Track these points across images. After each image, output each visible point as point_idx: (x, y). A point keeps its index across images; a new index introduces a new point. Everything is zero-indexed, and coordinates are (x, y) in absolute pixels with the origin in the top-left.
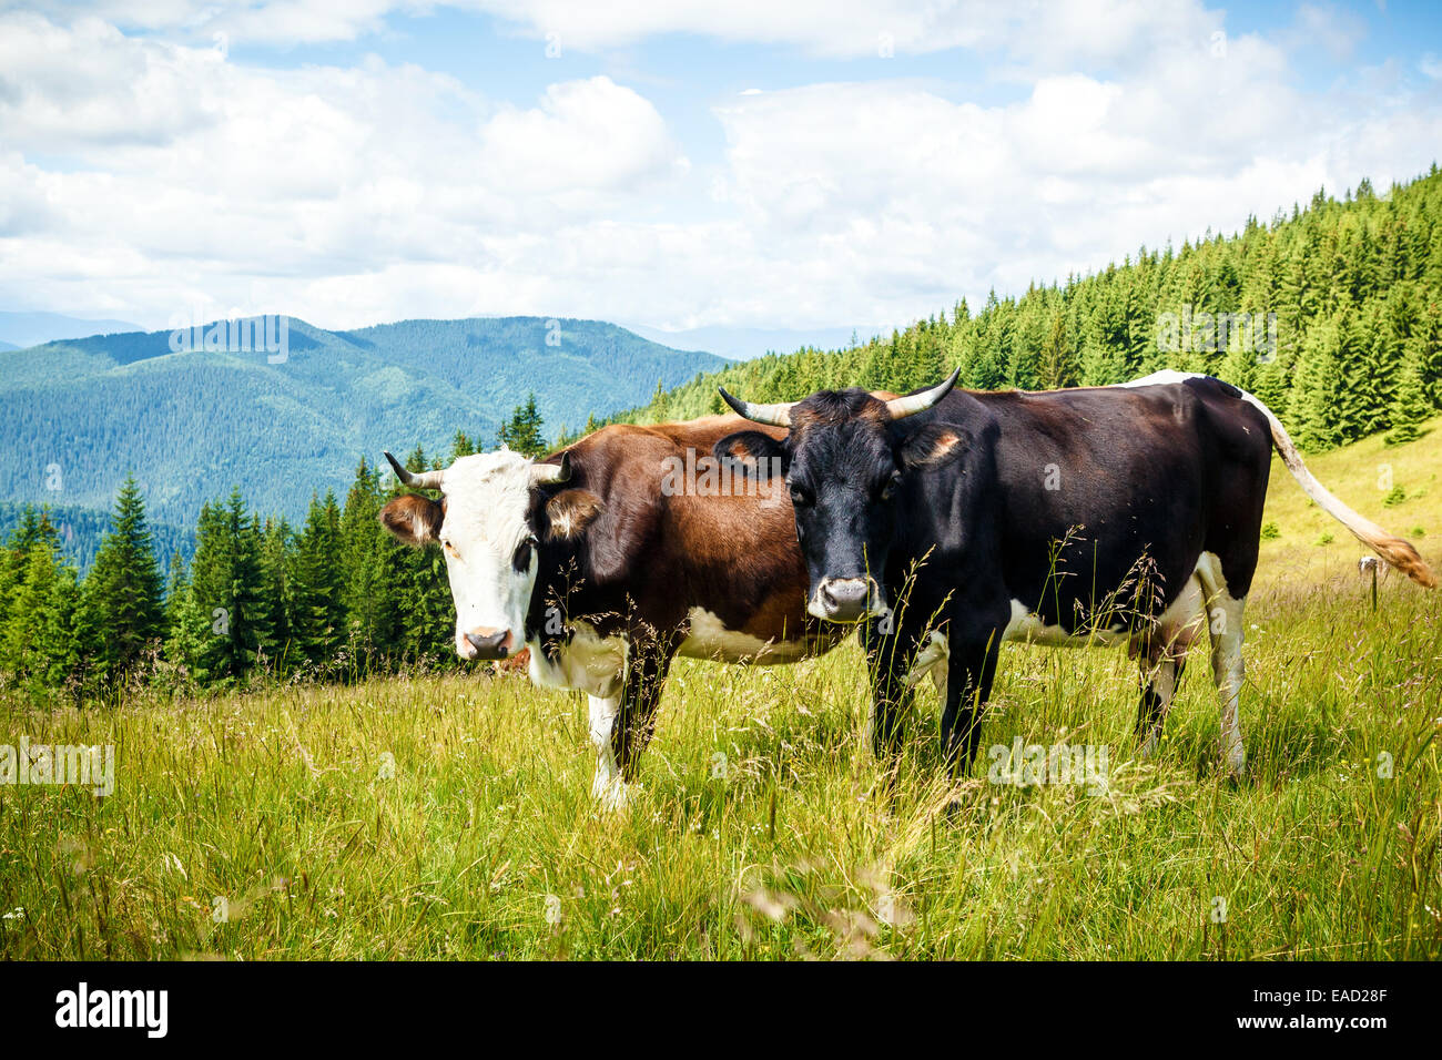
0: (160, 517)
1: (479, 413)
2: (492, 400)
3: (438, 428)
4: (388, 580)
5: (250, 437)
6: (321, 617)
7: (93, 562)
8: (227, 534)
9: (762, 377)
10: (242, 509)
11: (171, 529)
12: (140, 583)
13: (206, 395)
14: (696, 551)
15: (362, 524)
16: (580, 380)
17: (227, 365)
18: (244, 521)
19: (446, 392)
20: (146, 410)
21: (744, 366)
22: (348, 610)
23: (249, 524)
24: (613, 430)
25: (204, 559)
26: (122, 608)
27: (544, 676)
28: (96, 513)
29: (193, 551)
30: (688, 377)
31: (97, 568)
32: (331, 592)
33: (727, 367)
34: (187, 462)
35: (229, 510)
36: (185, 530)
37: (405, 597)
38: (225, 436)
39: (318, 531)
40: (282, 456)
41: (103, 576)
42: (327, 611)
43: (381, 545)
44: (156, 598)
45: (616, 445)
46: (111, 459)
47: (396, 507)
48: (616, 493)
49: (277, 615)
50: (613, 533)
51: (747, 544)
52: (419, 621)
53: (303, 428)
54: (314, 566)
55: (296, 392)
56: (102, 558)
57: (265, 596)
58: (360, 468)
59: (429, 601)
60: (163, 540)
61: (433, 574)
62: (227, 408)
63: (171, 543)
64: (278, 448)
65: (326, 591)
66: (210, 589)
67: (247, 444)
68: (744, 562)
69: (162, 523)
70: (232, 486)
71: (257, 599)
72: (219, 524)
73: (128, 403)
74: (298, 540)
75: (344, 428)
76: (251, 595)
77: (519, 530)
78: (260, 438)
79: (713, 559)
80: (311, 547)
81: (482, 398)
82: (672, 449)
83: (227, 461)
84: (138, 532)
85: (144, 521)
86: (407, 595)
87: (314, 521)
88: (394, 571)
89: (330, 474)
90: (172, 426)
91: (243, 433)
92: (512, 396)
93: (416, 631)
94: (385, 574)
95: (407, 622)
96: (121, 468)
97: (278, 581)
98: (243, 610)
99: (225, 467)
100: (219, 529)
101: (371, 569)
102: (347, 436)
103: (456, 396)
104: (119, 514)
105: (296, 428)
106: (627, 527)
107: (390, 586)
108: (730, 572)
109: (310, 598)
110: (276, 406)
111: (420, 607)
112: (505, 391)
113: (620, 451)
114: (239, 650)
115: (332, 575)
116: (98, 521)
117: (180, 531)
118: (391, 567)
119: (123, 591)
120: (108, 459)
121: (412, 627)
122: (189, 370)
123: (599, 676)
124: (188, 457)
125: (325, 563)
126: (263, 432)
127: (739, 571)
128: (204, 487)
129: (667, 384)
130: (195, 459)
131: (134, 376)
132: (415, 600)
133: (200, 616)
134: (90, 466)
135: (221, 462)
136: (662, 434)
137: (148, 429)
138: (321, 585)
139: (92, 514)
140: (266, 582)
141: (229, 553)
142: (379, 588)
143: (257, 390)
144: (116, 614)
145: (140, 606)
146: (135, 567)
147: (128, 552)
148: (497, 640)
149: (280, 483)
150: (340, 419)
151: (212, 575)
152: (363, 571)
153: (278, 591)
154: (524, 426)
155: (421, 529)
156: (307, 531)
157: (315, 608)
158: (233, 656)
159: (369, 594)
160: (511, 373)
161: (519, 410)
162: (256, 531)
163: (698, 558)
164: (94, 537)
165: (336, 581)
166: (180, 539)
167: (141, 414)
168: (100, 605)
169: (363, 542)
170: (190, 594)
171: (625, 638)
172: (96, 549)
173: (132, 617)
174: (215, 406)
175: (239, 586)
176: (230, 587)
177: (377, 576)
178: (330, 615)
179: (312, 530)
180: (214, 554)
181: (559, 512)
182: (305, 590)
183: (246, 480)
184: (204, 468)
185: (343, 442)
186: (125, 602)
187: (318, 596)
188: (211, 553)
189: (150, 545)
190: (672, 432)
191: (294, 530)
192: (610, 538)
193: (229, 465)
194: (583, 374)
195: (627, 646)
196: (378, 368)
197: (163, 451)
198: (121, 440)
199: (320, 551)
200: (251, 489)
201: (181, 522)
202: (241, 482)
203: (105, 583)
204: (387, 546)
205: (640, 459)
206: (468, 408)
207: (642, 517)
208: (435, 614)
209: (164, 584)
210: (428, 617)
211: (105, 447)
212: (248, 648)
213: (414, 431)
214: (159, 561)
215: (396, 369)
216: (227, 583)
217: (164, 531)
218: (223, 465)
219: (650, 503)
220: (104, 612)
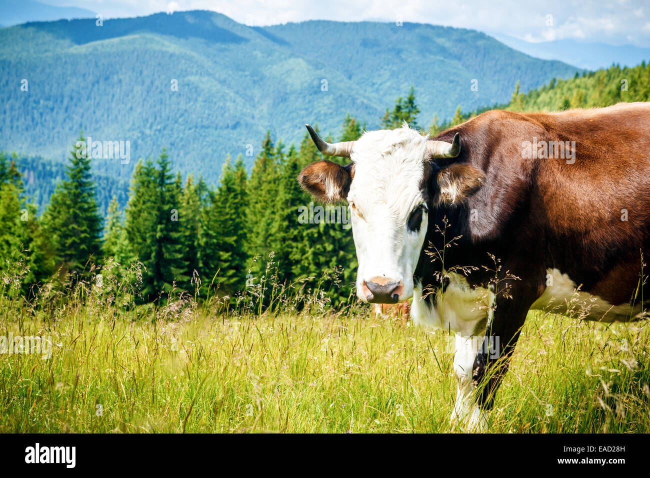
0: (103, 170)
1: (365, 101)
2: (377, 91)
3: (330, 111)
4: (282, 234)
5: (178, 109)
6: (226, 261)
7: (47, 202)
8: (155, 187)
9: (606, 85)
10: (168, 168)
11: (111, 180)
12: (84, 222)
13: (145, 73)
14: (557, 221)
15: (265, 187)
16: (452, 78)
17: (164, 49)
18: (169, 178)
19: (340, 81)
20: (98, 82)
21: (592, 74)
22: (248, 257)
23: (173, 180)
24: (495, 114)
25: (135, 206)
26: (69, 241)
27: (422, 317)
28: (53, 163)
29: (127, 198)
30: (544, 80)
31: (51, 208)
32: (236, 241)
33: (577, 75)
34: (127, 127)
35: (158, 168)
36: (122, 182)
37: (295, 250)
38: (158, 107)
39: (229, 190)
40: (203, 127)
41: (55, 214)
42: (231, 256)
43: (279, 205)
44: (96, 235)
45: (496, 127)
46: (67, 120)
47: (312, 171)
48: (494, 168)
49: (190, 257)
50: (489, 201)
51: (600, 220)
52: (305, 270)
53: (221, 104)
54: (222, 218)
55: (217, 75)
56: (56, 201)
57: (183, 240)
58: (266, 140)
59: (315, 254)
60: (104, 189)
61: (319, 232)
62: (162, 84)
63: (110, 191)
64: (200, 120)
65: (231, 240)
66: (139, 231)
67: (176, 114)
68: (596, 235)
69: (103, 175)
70: (161, 148)
71: (176, 241)
72: (149, 178)
73: (84, 75)
74: (212, 196)
75: (254, 106)
76: (171, 237)
77: (414, 196)
78: (186, 111)
79: (570, 230)
80: (222, 203)
81: (369, 89)
82: (543, 134)
83: (159, 127)
84: (84, 180)
85: (90, 172)
86: (297, 248)
87: (227, 182)
88: (288, 227)
89: (240, 144)
90: (117, 97)
91: (173, 106)
92: (394, 88)
93: (302, 279)
94: (280, 229)
95: (296, 270)
96: (74, 129)
97: (193, 229)
98: (164, 250)
99: (157, 133)
100: (149, 182)
101: (269, 224)
102: (256, 113)
103: (348, 85)
104: (71, 165)
105: (215, 103)
106: (501, 196)
107: (284, 240)
108: (585, 242)
109: (218, 244)
110: (201, 85)
111: (307, 258)
112: (388, 84)
113: (499, 133)
114: (158, 282)
115: (237, 227)
116: (54, 169)
117: (118, 182)
118: (286, 223)
119: (70, 227)
120: (65, 120)
121: (300, 275)
122: (133, 52)
123: (467, 320)
124: (128, 123)
125: (234, 217)
126: (188, 106)
127: (592, 241)
128: (139, 148)
129: (526, 86)
130: (134, 124)
131: (90, 54)
132: (303, 252)
133: (130, 251)
134: (51, 125)
135: (154, 128)
136: (535, 121)
137: (98, 98)
138: (227, 234)
139: (50, 163)
140: (183, 229)
141: (155, 203)
142: (275, 241)
143: (186, 71)
144: (63, 245)
145: (83, 241)
146: (81, 209)
147: (76, 196)
148: (391, 288)
149: (200, 148)
150: (251, 99)
151: (141, 220)
152: (262, 224)
153: (193, 237)
154: (403, 114)
155: (332, 190)
156: (221, 190)
157: (221, 253)
158: (153, 287)
159: (267, 246)
160: (395, 68)
161: (400, 101)
162: (178, 187)
163: (558, 227)
164: (50, 183)
165: (241, 232)
166: (117, 189)
167: (93, 85)
168: (52, 237)
169: (265, 201)
170: (124, 234)
171: (492, 290)
172: (51, 192)
173: (76, 249)
174: (152, 82)
175: (162, 230)
176: (155, 230)
177: (273, 231)
178: (234, 260)
179: (224, 188)
180: (144, 203)
181: (449, 182)
182: (215, 237)
183: (172, 144)
184: (140, 132)
185: (253, 118)
186: (71, 236)
187: (225, 243)
188: (141, 202)
189: (93, 192)
190: (544, 120)
191: (209, 187)
192: (486, 205)
193: (160, 131)
194: (455, 73)
195: (493, 297)
196: (286, 59)
197: (108, 116)
198: (76, 105)
199: (230, 207)
200: (176, 152)
201: (119, 175)
202: (169, 146)
203: (57, 220)
204: (283, 206)
205: (515, 141)
206: (357, 96)
207: (514, 189)
208: (318, 265)
209: (102, 224)
210: (313, 267)
211: (63, 110)
212: (166, 281)
213: (311, 112)
214: (99, 206)
215: (300, 60)
216: (152, 227)
217: (105, 182)
218: (156, 130)
219: (522, 178)
220: (55, 243)
